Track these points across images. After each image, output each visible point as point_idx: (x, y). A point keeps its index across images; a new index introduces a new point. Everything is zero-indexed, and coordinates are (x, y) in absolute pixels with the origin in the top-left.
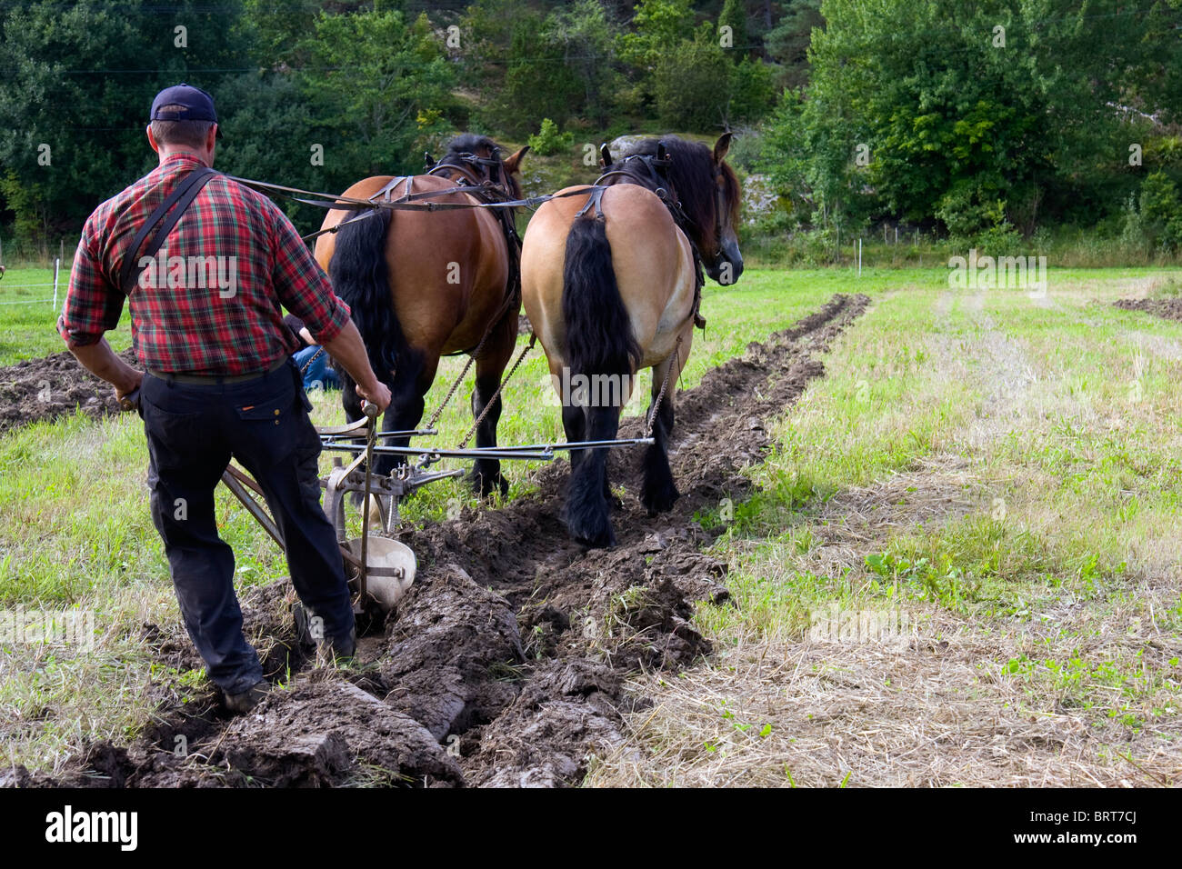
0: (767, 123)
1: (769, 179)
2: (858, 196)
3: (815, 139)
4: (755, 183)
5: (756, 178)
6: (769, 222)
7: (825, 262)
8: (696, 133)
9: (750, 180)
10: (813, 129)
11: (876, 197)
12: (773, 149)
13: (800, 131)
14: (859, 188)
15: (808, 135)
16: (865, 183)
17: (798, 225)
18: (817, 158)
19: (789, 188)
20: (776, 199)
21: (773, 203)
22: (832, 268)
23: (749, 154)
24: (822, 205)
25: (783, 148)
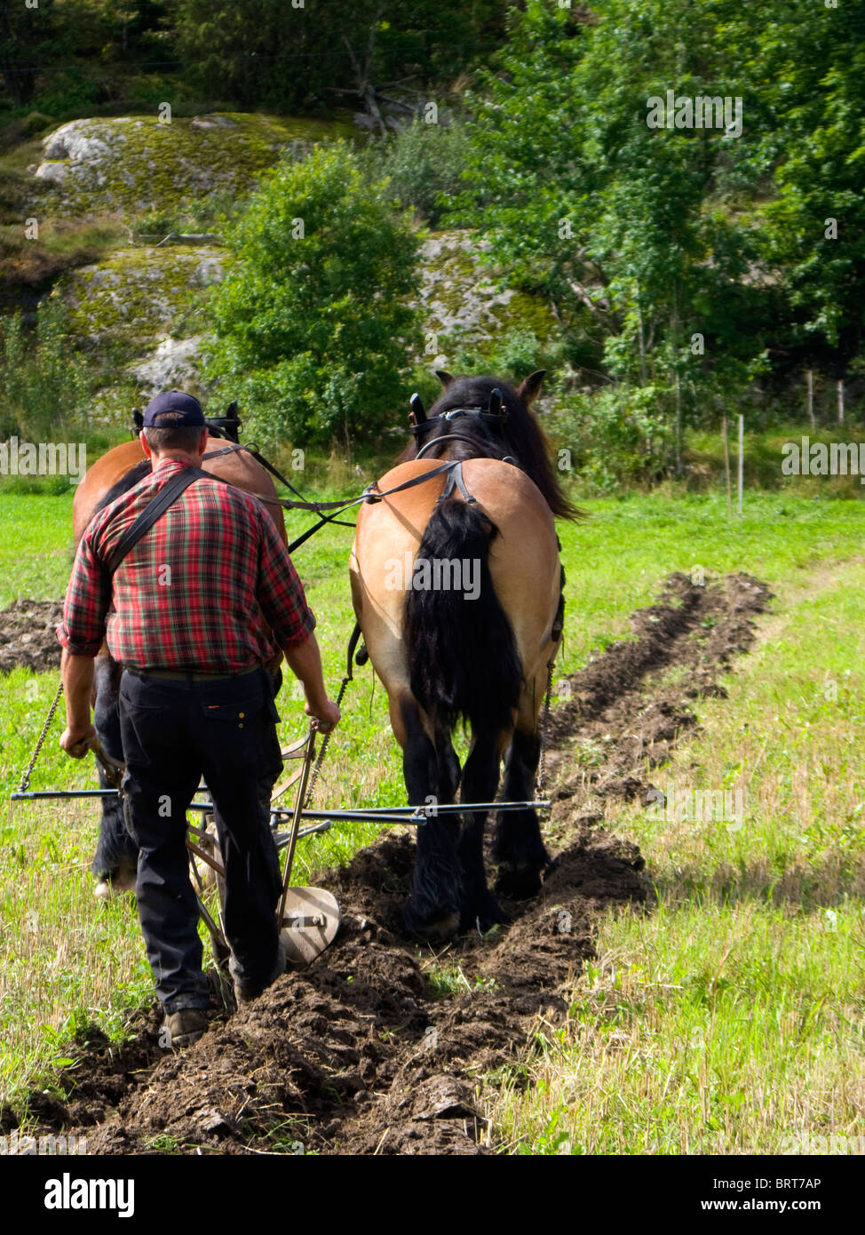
0: (479, 87)
1: (485, 242)
2: (734, 293)
3: (613, 136)
4: (446, 255)
5: (450, 240)
6: (487, 363)
7: (645, 476)
8: (283, 114)
9: (432, 247)
10: (608, 108)
11: (785, 295)
12: (498, 160)
13: (572, 111)
14: (737, 269)
15: (594, 125)
16: (752, 255)
17: (568, 373)
18: (619, 188)
19: (542, 269)
20: (505, 298)
21: (497, 309)
22: (664, 495)
23: (429, 174)
24: (633, 318)
25: (528, 160)
